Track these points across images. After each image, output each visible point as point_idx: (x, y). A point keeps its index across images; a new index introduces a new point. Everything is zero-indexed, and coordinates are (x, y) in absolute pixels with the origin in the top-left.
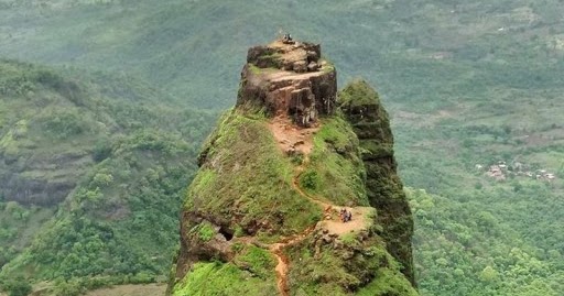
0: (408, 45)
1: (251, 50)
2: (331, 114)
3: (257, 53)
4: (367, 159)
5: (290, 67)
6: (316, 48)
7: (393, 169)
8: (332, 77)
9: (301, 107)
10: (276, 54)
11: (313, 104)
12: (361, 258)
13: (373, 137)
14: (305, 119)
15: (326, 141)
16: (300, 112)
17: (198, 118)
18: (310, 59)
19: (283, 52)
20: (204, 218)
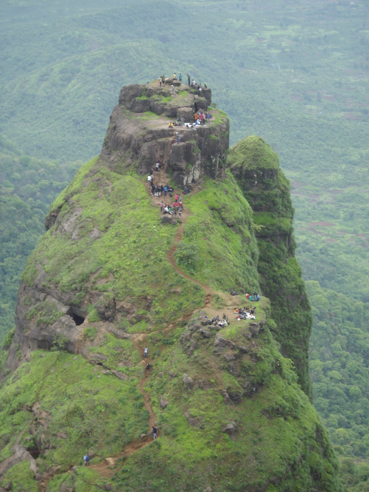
0: (308, 99)
1: (125, 88)
2: (220, 176)
3: (131, 93)
4: (261, 236)
5: (173, 114)
6: (207, 93)
7: (291, 251)
8: (225, 130)
9: (183, 165)
10: (155, 97)
11: (198, 162)
12: (247, 360)
13: (269, 209)
14: (187, 180)
15: (213, 209)
16: (180, 170)
17: (37, 170)
18: (197, 106)
19: (165, 95)
20: (48, 294)
